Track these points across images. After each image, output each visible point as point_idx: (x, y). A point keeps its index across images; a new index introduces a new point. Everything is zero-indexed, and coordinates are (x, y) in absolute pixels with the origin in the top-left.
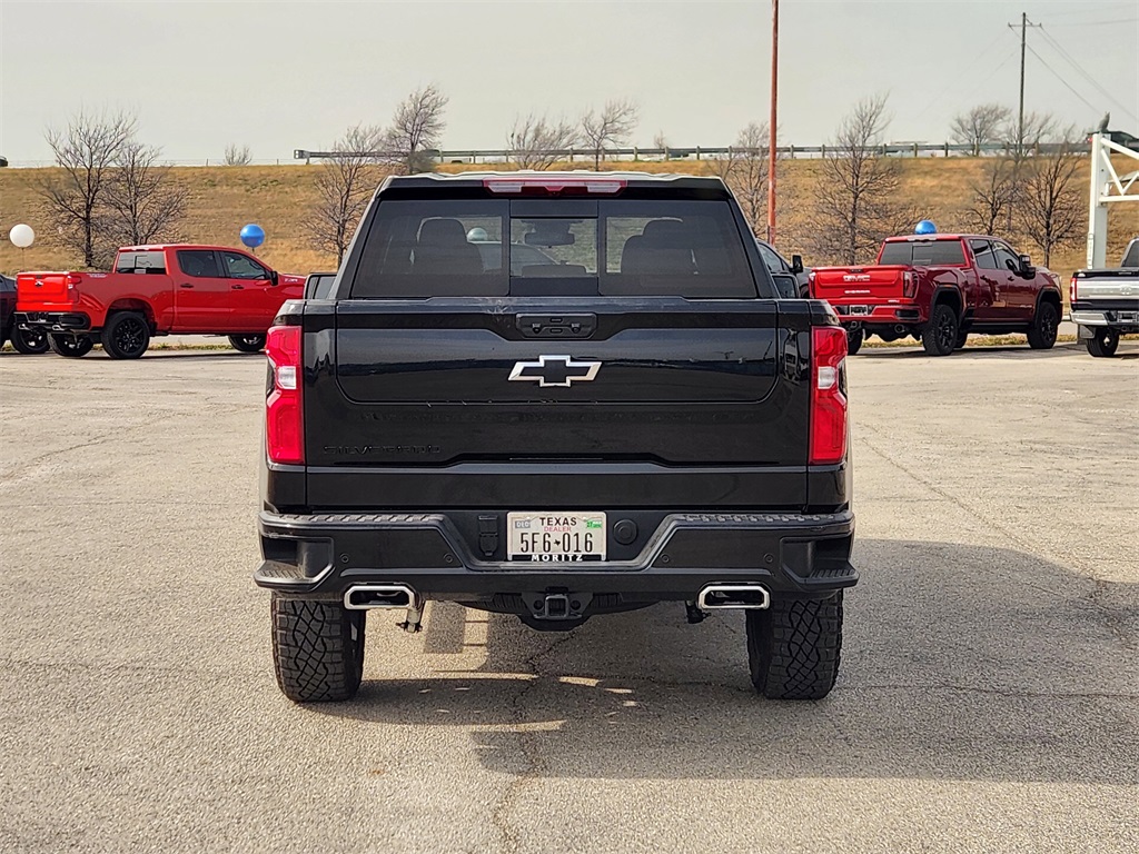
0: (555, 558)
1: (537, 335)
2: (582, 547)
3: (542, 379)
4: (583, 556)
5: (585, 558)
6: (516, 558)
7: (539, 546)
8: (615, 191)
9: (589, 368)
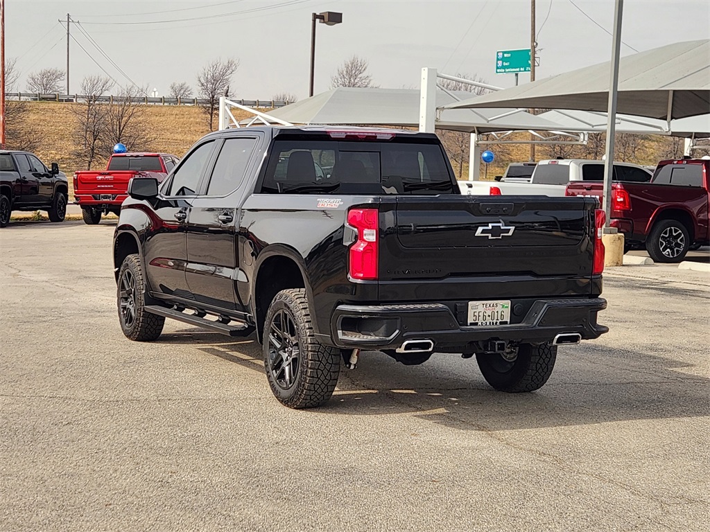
0: (488, 324)
1: (488, 214)
2: (499, 318)
3: (490, 235)
4: (500, 322)
6: (471, 324)
7: (481, 318)
8: (389, 139)
9: (510, 229)
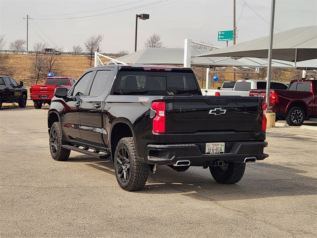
0: (215, 153)
1: (215, 104)
2: (220, 150)
3: (215, 113)
5: (220, 153)
6: (207, 153)
7: (211, 150)
8: (170, 70)
9: (224, 111)
